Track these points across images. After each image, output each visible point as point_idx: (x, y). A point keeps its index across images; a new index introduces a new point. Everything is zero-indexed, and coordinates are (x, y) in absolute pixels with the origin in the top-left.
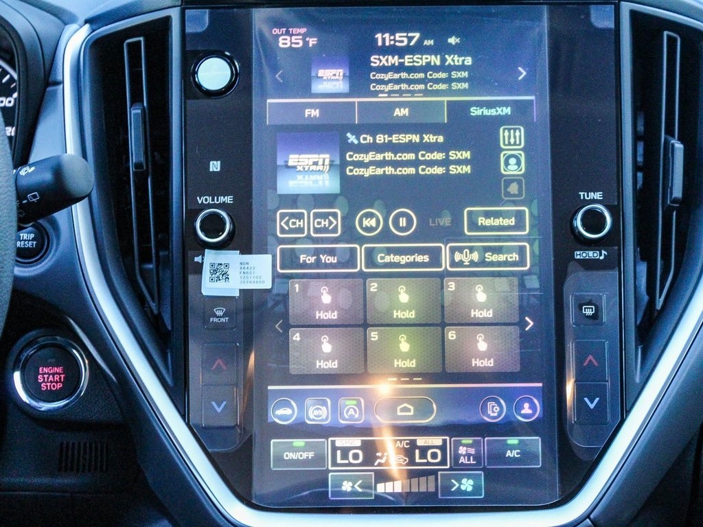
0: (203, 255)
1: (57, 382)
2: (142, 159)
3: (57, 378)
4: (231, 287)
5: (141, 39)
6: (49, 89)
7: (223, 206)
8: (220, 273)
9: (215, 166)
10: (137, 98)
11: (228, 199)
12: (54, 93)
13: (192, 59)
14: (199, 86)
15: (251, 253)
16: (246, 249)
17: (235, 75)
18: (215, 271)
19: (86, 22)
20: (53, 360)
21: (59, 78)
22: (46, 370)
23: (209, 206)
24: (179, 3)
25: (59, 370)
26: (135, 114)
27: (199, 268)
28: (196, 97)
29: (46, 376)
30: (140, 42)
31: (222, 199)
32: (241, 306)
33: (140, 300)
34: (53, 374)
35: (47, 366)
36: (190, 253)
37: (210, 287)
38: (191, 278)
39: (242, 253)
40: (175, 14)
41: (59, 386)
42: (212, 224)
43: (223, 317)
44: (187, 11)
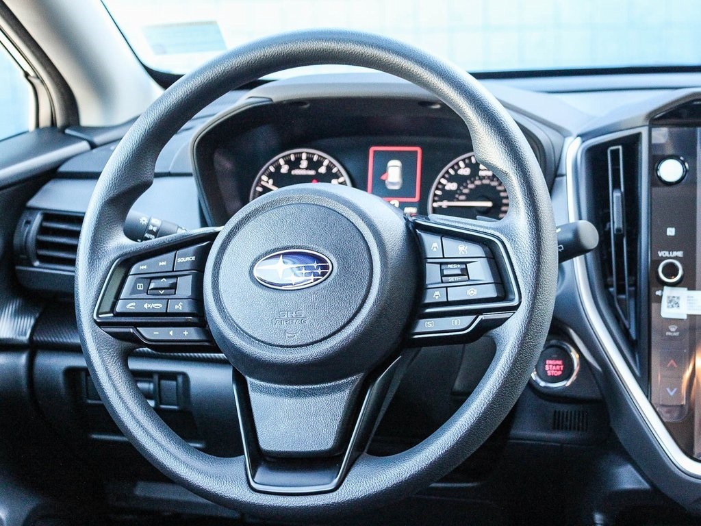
0: (662, 290)
1: (558, 370)
2: (621, 226)
3: (558, 367)
4: (681, 312)
5: (620, 147)
6: (557, 179)
7: (676, 258)
8: (674, 302)
9: (671, 232)
10: (616, 185)
11: (680, 254)
12: (561, 182)
13: (656, 160)
14: (660, 178)
15: (695, 290)
16: (692, 287)
17: (686, 171)
18: (671, 301)
19: (578, 136)
20: (555, 356)
21: (564, 172)
22: (551, 362)
23: (667, 258)
24: (648, 124)
25: (560, 362)
26: (617, 197)
27: (659, 299)
28: (658, 186)
29: (551, 366)
30: (618, 150)
31: (675, 254)
32: (688, 325)
33: (617, 319)
34: (556, 365)
35: (552, 359)
36: (653, 289)
37: (667, 311)
38: (654, 306)
39: (689, 289)
40: (644, 132)
41: (560, 373)
42: (671, 270)
43: (676, 331)
44: (653, 129)
